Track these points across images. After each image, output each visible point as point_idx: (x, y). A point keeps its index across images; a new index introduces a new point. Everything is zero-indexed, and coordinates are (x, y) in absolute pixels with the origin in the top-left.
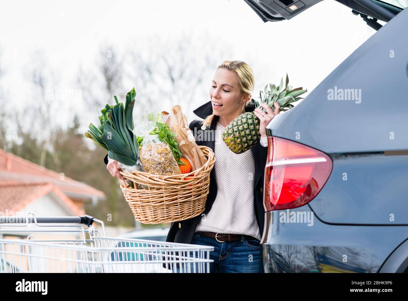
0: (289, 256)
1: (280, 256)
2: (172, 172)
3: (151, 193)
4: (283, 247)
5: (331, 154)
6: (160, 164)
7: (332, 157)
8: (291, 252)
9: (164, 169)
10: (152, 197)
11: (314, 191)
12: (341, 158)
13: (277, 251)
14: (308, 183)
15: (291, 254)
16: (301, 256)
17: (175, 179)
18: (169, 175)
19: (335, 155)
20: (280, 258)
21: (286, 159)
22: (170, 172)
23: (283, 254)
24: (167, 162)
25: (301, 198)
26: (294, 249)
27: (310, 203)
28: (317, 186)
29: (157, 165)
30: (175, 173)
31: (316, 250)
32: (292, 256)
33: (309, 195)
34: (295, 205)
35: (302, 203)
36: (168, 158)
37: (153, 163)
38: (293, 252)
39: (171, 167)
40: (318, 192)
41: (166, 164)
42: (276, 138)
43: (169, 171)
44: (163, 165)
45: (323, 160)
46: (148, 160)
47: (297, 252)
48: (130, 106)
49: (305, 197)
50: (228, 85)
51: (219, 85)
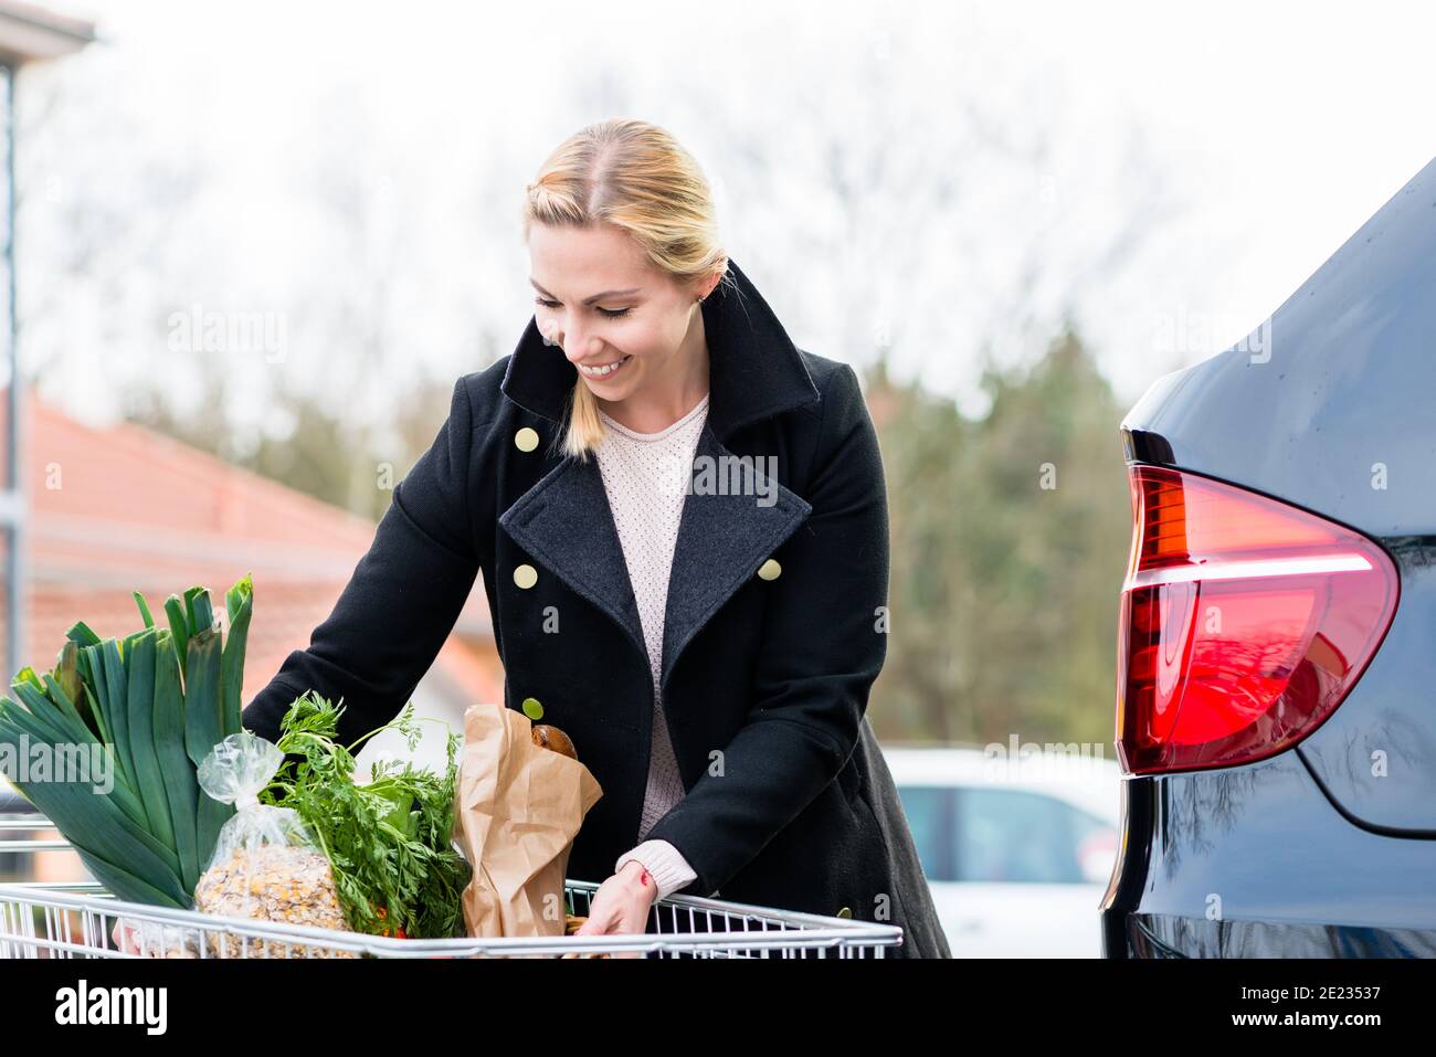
14: (1302, 652)
27: (1305, 745)
33: (1309, 712)
35: (1276, 745)
48: (198, 649)
49: (1294, 723)
50: (613, 293)
51: (573, 303)
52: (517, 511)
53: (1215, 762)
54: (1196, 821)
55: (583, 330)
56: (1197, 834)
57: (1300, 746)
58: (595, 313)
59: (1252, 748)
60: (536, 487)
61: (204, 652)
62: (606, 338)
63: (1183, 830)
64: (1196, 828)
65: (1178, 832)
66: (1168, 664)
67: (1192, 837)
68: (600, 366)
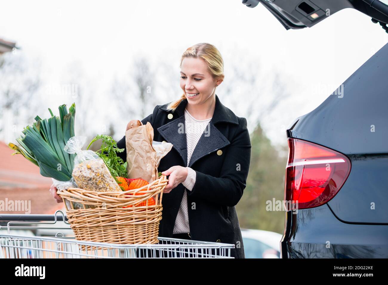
0: (308, 255)
1: (300, 254)
2: (107, 189)
3: (86, 213)
4: (302, 245)
5: (349, 155)
6: (90, 179)
7: (350, 158)
8: (310, 251)
9: (96, 185)
10: (88, 217)
11: (333, 191)
12: (359, 159)
13: (297, 249)
14: (327, 183)
15: (311, 253)
16: (321, 255)
17: (111, 196)
18: (104, 192)
19: (353, 156)
20: (299, 256)
21: (305, 160)
22: (104, 188)
23: (302, 253)
24: (98, 177)
25: (320, 197)
26: (313, 249)
27: (329, 203)
28: (336, 186)
29: (88, 181)
30: (110, 189)
31: (336, 251)
32: (311, 254)
33: (328, 195)
34: (314, 204)
35: (321, 203)
36: (100, 173)
37: (83, 180)
38: (312, 251)
39: (105, 182)
40: (336, 192)
41: (98, 180)
42: (297, 140)
43: (102, 187)
44: (94, 180)
45: (342, 161)
46: (78, 177)
47: (316, 252)
48: (66, 119)
49: (324, 197)
50: (199, 74)
51: (189, 76)
52: (162, 128)
53: (307, 207)
54: (303, 218)
55: (190, 83)
56: (303, 221)
57: (328, 203)
58: (193, 80)
59: (315, 203)
60: (168, 124)
61: (68, 119)
62: (195, 86)
63: (300, 220)
64: (303, 220)
65: (299, 221)
66: (297, 185)
67: (302, 222)
68: (192, 94)
